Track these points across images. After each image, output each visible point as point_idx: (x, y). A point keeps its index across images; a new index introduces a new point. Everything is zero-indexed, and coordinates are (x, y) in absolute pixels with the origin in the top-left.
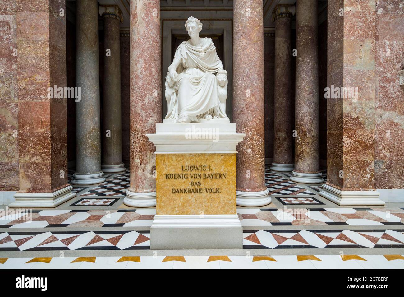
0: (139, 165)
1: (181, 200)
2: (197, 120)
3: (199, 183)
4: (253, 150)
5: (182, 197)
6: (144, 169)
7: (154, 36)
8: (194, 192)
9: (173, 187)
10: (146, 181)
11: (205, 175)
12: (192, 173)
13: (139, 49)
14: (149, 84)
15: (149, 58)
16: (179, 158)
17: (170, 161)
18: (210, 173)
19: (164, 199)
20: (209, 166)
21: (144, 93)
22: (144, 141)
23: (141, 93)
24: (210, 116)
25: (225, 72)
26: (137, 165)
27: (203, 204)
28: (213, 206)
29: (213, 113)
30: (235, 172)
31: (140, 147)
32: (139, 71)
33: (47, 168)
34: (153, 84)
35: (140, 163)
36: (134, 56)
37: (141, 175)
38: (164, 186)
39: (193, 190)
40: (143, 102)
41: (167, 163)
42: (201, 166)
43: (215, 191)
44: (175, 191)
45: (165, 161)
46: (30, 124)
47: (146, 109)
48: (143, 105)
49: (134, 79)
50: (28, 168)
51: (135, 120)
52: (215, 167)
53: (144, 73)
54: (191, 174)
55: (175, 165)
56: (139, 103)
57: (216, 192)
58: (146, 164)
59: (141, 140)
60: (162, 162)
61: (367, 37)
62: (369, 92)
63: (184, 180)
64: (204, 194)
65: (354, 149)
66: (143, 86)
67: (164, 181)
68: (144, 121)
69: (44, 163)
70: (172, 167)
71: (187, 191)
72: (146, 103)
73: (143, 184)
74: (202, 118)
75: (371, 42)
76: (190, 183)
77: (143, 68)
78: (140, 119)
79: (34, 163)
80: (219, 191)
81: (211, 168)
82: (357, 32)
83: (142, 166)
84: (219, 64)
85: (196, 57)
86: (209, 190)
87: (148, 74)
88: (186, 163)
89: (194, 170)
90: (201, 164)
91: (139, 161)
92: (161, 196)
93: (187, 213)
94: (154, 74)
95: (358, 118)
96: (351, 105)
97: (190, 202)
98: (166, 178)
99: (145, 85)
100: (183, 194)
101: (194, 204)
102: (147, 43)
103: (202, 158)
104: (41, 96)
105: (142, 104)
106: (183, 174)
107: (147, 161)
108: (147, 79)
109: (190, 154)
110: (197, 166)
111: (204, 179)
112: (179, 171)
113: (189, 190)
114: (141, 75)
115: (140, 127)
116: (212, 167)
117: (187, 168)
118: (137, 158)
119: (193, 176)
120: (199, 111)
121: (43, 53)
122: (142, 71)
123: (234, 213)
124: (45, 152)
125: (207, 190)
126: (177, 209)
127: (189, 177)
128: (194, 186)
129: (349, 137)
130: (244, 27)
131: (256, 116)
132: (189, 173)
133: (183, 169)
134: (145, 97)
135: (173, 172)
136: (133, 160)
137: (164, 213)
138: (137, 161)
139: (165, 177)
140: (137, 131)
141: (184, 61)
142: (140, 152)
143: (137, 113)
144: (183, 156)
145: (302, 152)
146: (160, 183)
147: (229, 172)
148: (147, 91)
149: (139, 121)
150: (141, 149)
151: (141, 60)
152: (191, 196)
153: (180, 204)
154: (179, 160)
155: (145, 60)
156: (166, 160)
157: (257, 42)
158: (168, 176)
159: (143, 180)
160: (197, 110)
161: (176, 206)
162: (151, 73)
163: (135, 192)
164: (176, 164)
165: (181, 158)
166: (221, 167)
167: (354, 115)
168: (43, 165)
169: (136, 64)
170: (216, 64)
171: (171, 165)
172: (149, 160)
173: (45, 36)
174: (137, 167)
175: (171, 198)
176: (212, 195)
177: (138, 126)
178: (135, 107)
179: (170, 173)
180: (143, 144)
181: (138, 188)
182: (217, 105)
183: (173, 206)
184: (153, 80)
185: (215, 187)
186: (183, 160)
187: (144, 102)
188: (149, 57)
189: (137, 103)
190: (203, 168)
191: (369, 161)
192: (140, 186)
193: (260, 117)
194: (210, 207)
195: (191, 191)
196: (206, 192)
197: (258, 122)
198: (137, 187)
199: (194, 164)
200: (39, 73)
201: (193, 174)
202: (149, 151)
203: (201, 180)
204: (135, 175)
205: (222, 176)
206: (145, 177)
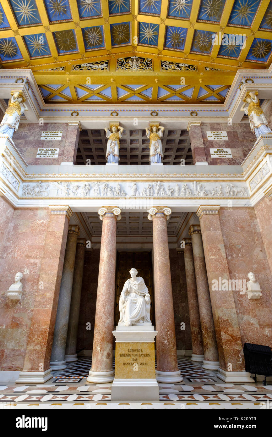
1: (128, 370)
3: (137, 359)
4: (168, 341)
5: (128, 368)
6: (102, 355)
7: (112, 271)
9: (123, 361)
10: (103, 364)
11: (139, 355)
12: (133, 353)
13: (104, 278)
14: (108, 298)
17: (123, 346)
18: (142, 353)
19: (119, 369)
20: (141, 350)
21: (105, 304)
24: (142, 321)
26: (98, 351)
27: (139, 372)
28: (144, 373)
29: (143, 319)
30: (154, 353)
31: (101, 339)
32: (103, 291)
33: (43, 353)
34: (110, 298)
35: (100, 350)
36: (101, 282)
37: (100, 359)
38: (119, 361)
41: (121, 347)
42: (138, 349)
43: (145, 364)
44: (125, 364)
46: (38, 323)
47: (105, 314)
49: (100, 295)
50: (31, 353)
51: (99, 321)
55: (125, 349)
56: (102, 310)
58: (104, 351)
59: (102, 334)
60: (119, 347)
61: (224, 272)
62: (231, 304)
63: (129, 357)
64: (139, 366)
65: (229, 340)
66: (105, 299)
67: (119, 358)
68: (104, 321)
69: (42, 350)
71: (130, 364)
73: (101, 365)
74: (138, 322)
75: (227, 275)
76: (132, 359)
78: (102, 320)
79: (35, 350)
80: (147, 364)
82: (218, 270)
83: (101, 352)
86: (142, 363)
88: (130, 348)
89: (134, 352)
91: (99, 349)
93: (130, 378)
94: (111, 292)
95: (227, 320)
96: (222, 311)
97: (132, 371)
99: (106, 299)
100: (128, 366)
101: (134, 372)
103: (138, 345)
104: (47, 305)
105: (104, 311)
106: (129, 354)
107: (104, 349)
109: (132, 343)
110: (135, 349)
112: (127, 352)
113: (132, 363)
114: (104, 293)
116: (143, 350)
117: (131, 350)
118: (98, 346)
119: (133, 355)
120: (136, 319)
121: (52, 280)
122: (105, 291)
123: (155, 378)
124: (43, 342)
126: (125, 375)
127: (132, 356)
128: (134, 361)
129: (225, 332)
131: (168, 318)
133: (129, 351)
135: (124, 353)
136: (96, 348)
139: (120, 356)
141: (129, 290)
142: (101, 342)
144: (128, 343)
146: (117, 359)
147: (151, 353)
148: (107, 303)
149: (101, 322)
152: (132, 367)
153: (127, 372)
154: (127, 346)
155: (107, 285)
157: (166, 275)
158: (121, 355)
160: (135, 318)
161: (125, 373)
162: (109, 293)
163: (96, 372)
166: (147, 350)
167: (225, 318)
168: (41, 352)
169: (102, 287)
171: (123, 349)
172: (106, 348)
173: (55, 271)
174: (98, 353)
175: (122, 368)
176: (143, 366)
178: (99, 313)
179: (122, 353)
182: (145, 315)
183: (123, 373)
184: (111, 296)
185: (144, 362)
186: (129, 346)
187: (105, 309)
188: (109, 283)
190: (138, 351)
191: (239, 349)
193: (171, 319)
194: (142, 374)
197: (170, 322)
198: (97, 367)
200: (48, 292)
202: (106, 342)
203: (138, 357)
204: (97, 359)
205: (147, 355)
206: (103, 361)
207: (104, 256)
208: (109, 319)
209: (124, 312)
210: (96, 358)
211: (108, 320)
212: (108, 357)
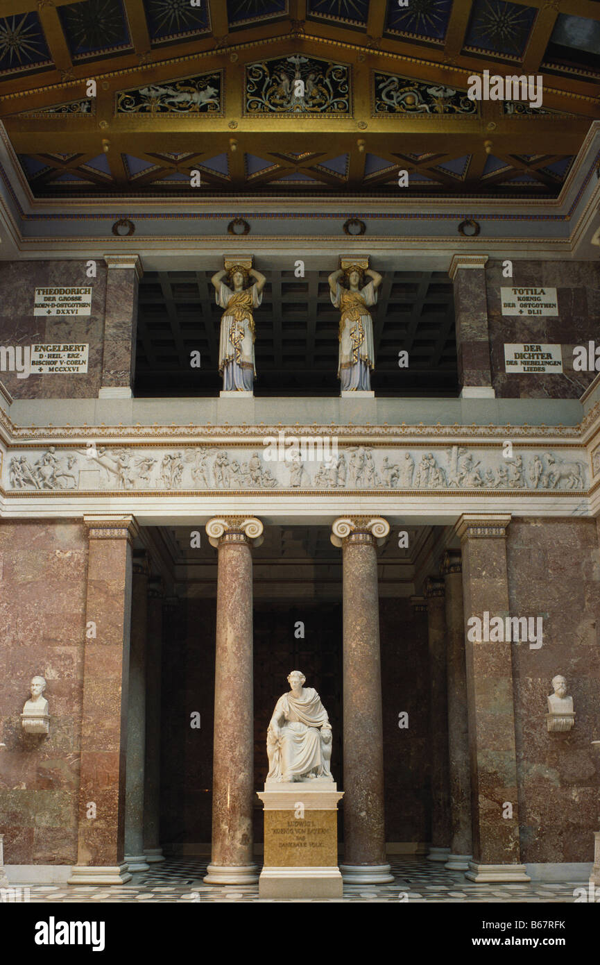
0: (227, 831)
1: (287, 853)
2: (300, 779)
3: (303, 837)
4: (367, 813)
5: (288, 851)
6: (233, 838)
7: (246, 672)
8: (299, 846)
9: (279, 841)
10: (236, 853)
11: (309, 830)
13: (229, 689)
14: (240, 731)
15: (241, 700)
16: (285, 814)
17: (278, 817)
18: (313, 828)
19: (271, 853)
20: (312, 822)
21: (235, 742)
24: (314, 775)
25: (330, 726)
26: (224, 832)
27: (307, 856)
28: (316, 859)
29: (316, 771)
30: (336, 828)
32: (229, 716)
33: (112, 835)
34: (245, 731)
35: (228, 829)
37: (229, 844)
38: (272, 840)
39: (298, 844)
41: (273, 818)
42: (305, 822)
43: (318, 845)
44: (283, 845)
46: (94, 780)
47: (236, 763)
49: (222, 724)
50: (90, 835)
51: (223, 775)
52: (317, 822)
53: (235, 718)
54: (296, 829)
55: (281, 821)
56: (228, 755)
58: (236, 830)
60: (270, 818)
61: (502, 675)
62: (508, 741)
63: (290, 835)
64: (308, 847)
65: (493, 810)
67: (272, 836)
68: (233, 776)
69: (109, 828)
70: (279, 823)
71: (292, 845)
73: (232, 855)
74: (305, 776)
75: (507, 681)
76: (295, 838)
77: (234, 712)
78: (228, 775)
79: (97, 829)
80: (322, 845)
82: (489, 669)
83: (231, 833)
84: (323, 716)
85: (299, 712)
86: (312, 844)
87: (239, 720)
89: (299, 825)
91: (227, 827)
92: (268, 850)
93: (292, 866)
94: (246, 718)
95: (495, 773)
96: (487, 756)
97: (295, 855)
98: (273, 833)
99: (235, 733)
100: (289, 848)
101: (299, 857)
104: (109, 746)
106: (289, 829)
107: (236, 827)
108: (238, 726)
110: (301, 822)
111: (308, 834)
112: (285, 826)
113: (294, 844)
115: (229, 785)
116: (315, 823)
117: (293, 824)
118: (224, 823)
119: (298, 831)
120: (302, 770)
121: (113, 694)
122: (232, 715)
123: (335, 866)
124: (111, 816)
126: (284, 861)
127: (295, 832)
128: (298, 841)
129: (486, 796)
131: (371, 771)
132: (294, 828)
133: (289, 824)
134: (235, 748)
135: (279, 827)
136: (219, 826)
137: (271, 865)
138: (225, 827)
140: (225, 789)
141: (286, 715)
142: (228, 816)
143: (225, 767)
144: (288, 812)
145: (458, 822)
146: (268, 838)
147: (330, 827)
149: (227, 777)
152: (296, 850)
153: (286, 858)
154: (284, 816)
155: (236, 703)
157: (370, 681)
158: (275, 831)
159: (231, 851)
161: (282, 859)
162: (242, 719)
163: (222, 866)
164: (283, 820)
165: (287, 815)
166: (323, 822)
167: (491, 770)
168: (109, 831)
169: (225, 708)
170: (320, 714)
171: (278, 821)
172: (240, 825)
173: (117, 674)
174: (224, 835)
175: (278, 852)
176: (315, 849)
177: (226, 784)
179: (277, 828)
180: (232, 807)
182: (321, 763)
183: (280, 859)
184: (245, 727)
185: (317, 841)
186: (289, 816)
187: (235, 753)
189: (225, 754)
190: (307, 824)
191: (511, 827)
192: (228, 858)
193: (376, 772)
194: (314, 860)
195: (296, 845)
197: (373, 778)
198: (224, 859)
200: (108, 718)
201: (298, 829)
202: (239, 814)
203: (305, 835)
204: (222, 845)
205: (323, 831)
206: (235, 848)
207: (227, 639)
209: (277, 759)
210: (220, 843)
211: (242, 773)
212: (244, 842)
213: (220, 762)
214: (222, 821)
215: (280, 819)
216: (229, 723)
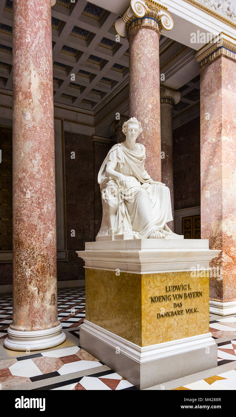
0: (36, 293)
1: (165, 325)
3: (180, 303)
5: (166, 322)
6: (42, 299)
8: (176, 315)
9: (157, 311)
10: (46, 314)
11: (185, 295)
12: (174, 293)
13: (35, 140)
14: (47, 188)
15: (47, 154)
16: (163, 278)
17: (155, 282)
18: (189, 292)
19: (149, 327)
20: (189, 285)
21: (43, 198)
22: (42, 262)
23: (39, 198)
26: (33, 294)
27: (184, 326)
28: (192, 327)
30: (208, 289)
31: (37, 270)
32: (36, 169)
35: (37, 291)
36: (27, 148)
37: (39, 307)
38: (150, 312)
39: (175, 313)
40: (41, 211)
41: (152, 283)
42: (182, 285)
43: (193, 311)
44: (160, 316)
45: (151, 282)
47: (44, 220)
48: (42, 214)
49: (27, 179)
51: (29, 234)
52: (193, 285)
53: (42, 173)
54: (173, 295)
55: (159, 287)
56: (35, 211)
57: (195, 312)
58: (46, 291)
59: (39, 261)
60: (148, 283)
63: (168, 302)
64: (185, 315)
65: (229, 264)
67: (150, 306)
68: (42, 235)
70: (157, 288)
71: (170, 314)
72: (44, 212)
73: (42, 318)
76: (173, 306)
77: (41, 166)
78: (36, 233)
81: (190, 287)
83: (40, 294)
85: (134, 165)
86: (189, 310)
87: (47, 175)
88: (170, 283)
89: (176, 290)
90: (182, 283)
91: (36, 288)
92: (146, 324)
93: (170, 339)
95: (231, 236)
96: (227, 225)
97: (173, 326)
98: (151, 302)
99: (43, 189)
100: (167, 319)
101: (176, 328)
102: (45, 134)
103: (183, 276)
105: (40, 214)
106: (167, 296)
107: (46, 288)
108: (46, 181)
109: (173, 273)
110: (178, 286)
111: (185, 299)
112: (163, 293)
113: (172, 312)
114: (37, 175)
115: (38, 244)
117: (171, 288)
118: (32, 284)
119: (175, 297)
122: (39, 169)
123: (207, 331)
125: (187, 310)
126: (161, 336)
128: (176, 308)
129: (226, 253)
130: (148, 137)
133: (167, 289)
134: (43, 205)
135: (157, 294)
136: (26, 288)
137: (149, 343)
138: (33, 288)
139: (150, 300)
140: (33, 249)
142: (37, 276)
143: (32, 225)
144: (166, 275)
146: (145, 309)
147: (204, 289)
148: (45, 197)
149: (35, 236)
150: (39, 272)
151: (38, 155)
152: (173, 319)
153: (164, 331)
154: (163, 280)
155: (43, 157)
156: (151, 280)
158: (153, 300)
159: (41, 314)
161: (161, 333)
162: (49, 174)
163: (32, 330)
164: (161, 285)
165: (165, 278)
166: (198, 285)
167: (229, 234)
169: (31, 160)
171: (156, 286)
172: (49, 286)
174: (33, 296)
175: (155, 325)
176: (191, 315)
177: (34, 243)
179: (155, 296)
180: (41, 266)
181: (34, 325)
183: (158, 334)
185: (193, 307)
186: (167, 279)
187: (43, 210)
188: (47, 152)
189: (32, 211)
190: (183, 287)
192: (38, 321)
194: (189, 329)
195: (174, 313)
196: (186, 313)
198: (33, 323)
199: (176, 283)
201: (176, 295)
202: (48, 275)
203: (182, 301)
204: (30, 308)
205: (198, 294)
206: (45, 309)
208: (51, 230)
210: (28, 306)
211: (51, 232)
212: (53, 302)
213: (25, 219)
214: (30, 283)
215: (158, 284)
216: (36, 177)
